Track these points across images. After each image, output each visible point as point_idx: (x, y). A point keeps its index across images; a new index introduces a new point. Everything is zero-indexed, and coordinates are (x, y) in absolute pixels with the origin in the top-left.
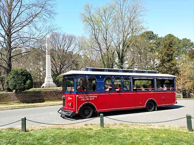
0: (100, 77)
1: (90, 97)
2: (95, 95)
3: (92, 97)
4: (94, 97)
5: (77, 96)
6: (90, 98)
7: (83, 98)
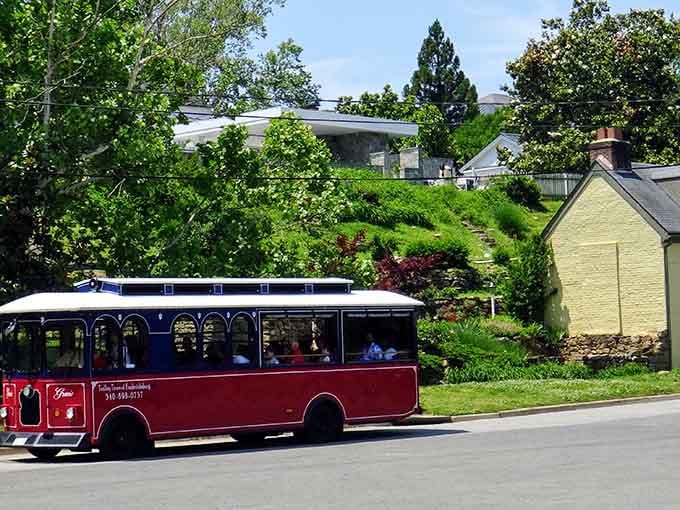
0: (160, 317)
1: (130, 388)
2: (146, 383)
3: (137, 387)
4: (144, 387)
5: (94, 384)
6: (131, 391)
7: (112, 392)
